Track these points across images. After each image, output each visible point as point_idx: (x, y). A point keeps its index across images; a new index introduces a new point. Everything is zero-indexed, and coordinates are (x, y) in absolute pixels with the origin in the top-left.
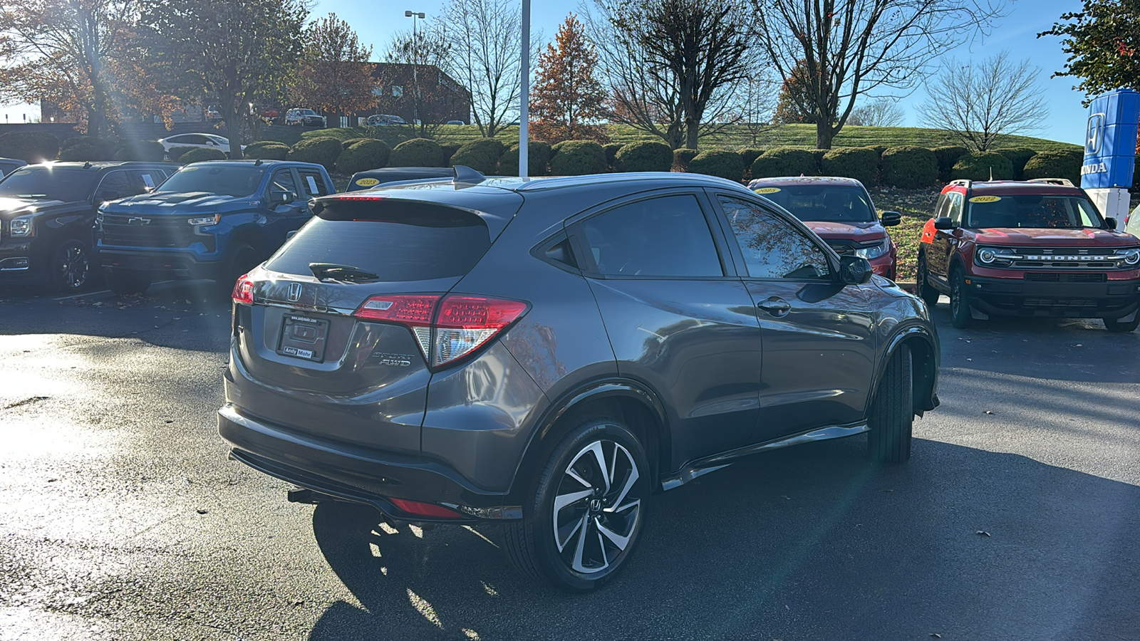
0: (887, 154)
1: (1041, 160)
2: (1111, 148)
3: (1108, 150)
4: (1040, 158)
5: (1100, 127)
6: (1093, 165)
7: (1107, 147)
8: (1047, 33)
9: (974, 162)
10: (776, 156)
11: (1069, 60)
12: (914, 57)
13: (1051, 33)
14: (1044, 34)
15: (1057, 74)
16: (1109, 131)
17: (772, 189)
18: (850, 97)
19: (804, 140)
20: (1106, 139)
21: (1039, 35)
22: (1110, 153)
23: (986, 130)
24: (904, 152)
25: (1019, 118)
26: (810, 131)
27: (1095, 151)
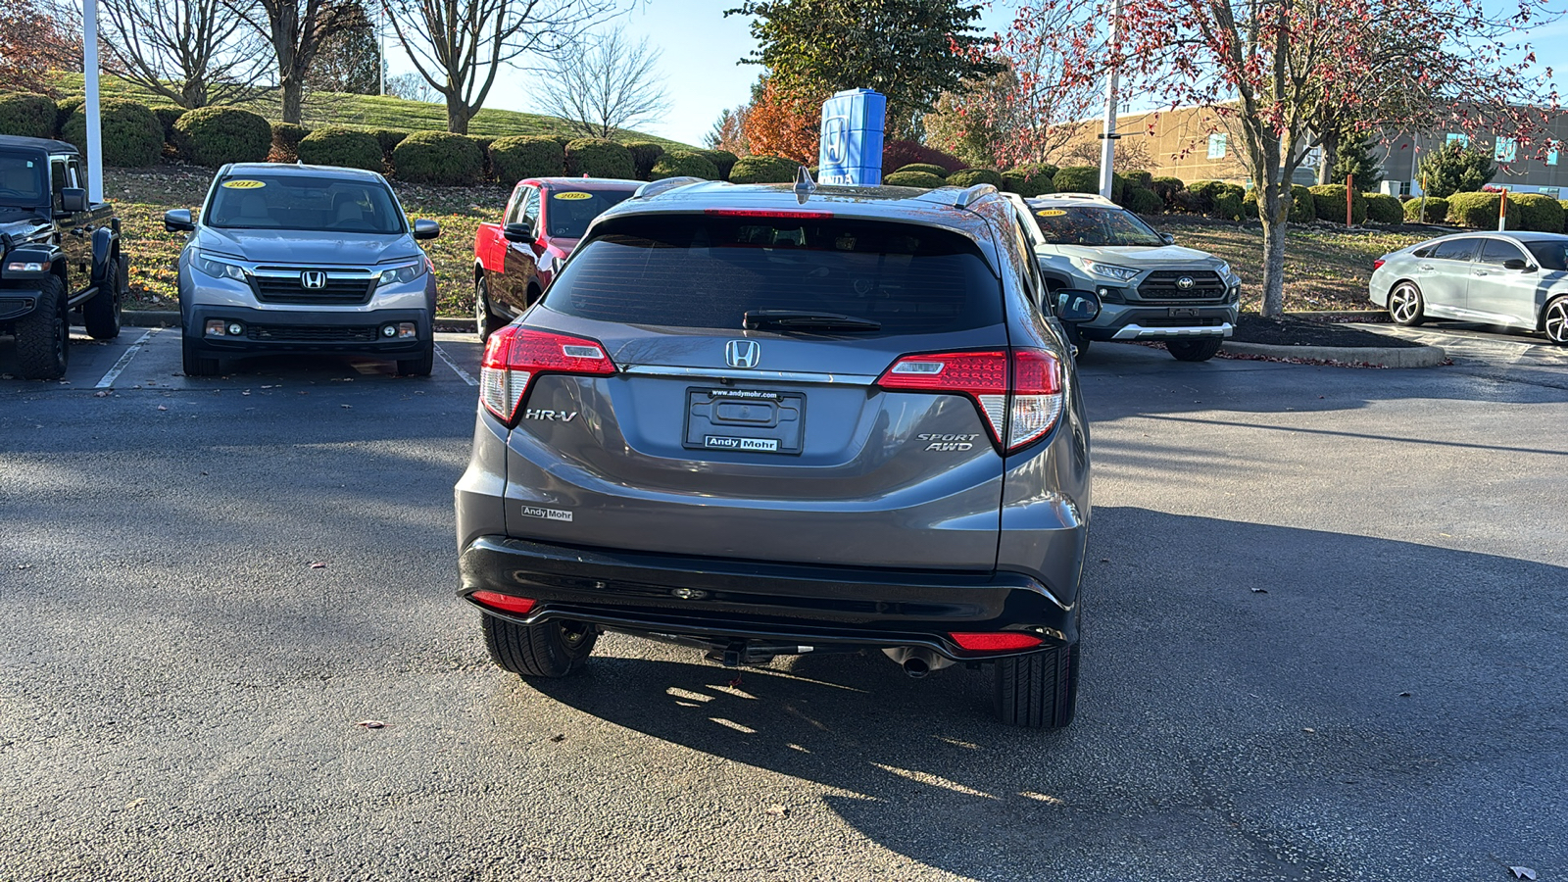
0: (573, 147)
1: (749, 167)
2: (859, 159)
3: (856, 161)
4: (747, 163)
5: (842, 131)
6: (837, 177)
7: (853, 157)
8: (735, 11)
9: (677, 165)
10: (429, 142)
11: (760, 46)
12: (573, 19)
13: (739, 11)
14: (732, 12)
15: (744, 61)
16: (853, 138)
17: (581, 193)
18: (490, 65)
19: (361, 117)
20: (852, 147)
21: (726, 13)
22: (857, 163)
23: (605, 121)
24: (594, 147)
25: (642, 109)
26: (367, 105)
27: (837, 160)
